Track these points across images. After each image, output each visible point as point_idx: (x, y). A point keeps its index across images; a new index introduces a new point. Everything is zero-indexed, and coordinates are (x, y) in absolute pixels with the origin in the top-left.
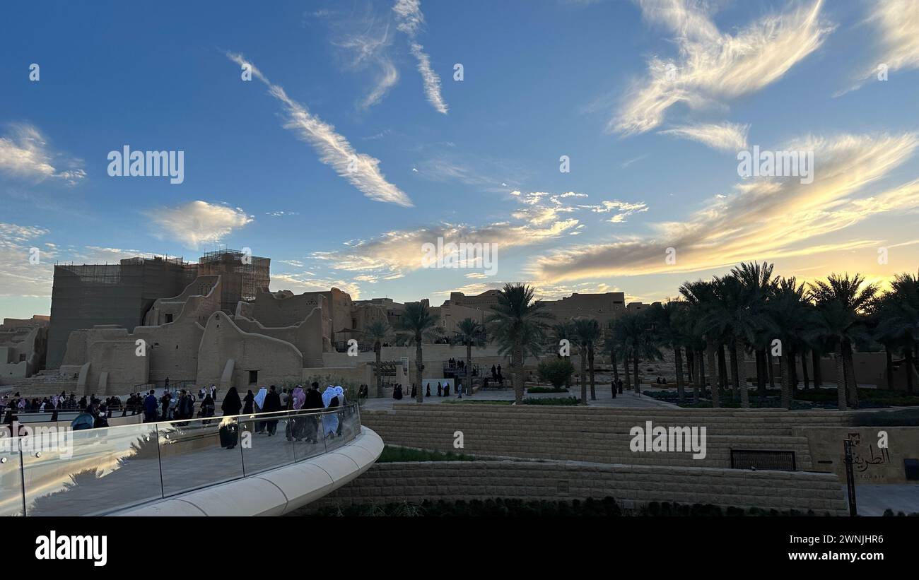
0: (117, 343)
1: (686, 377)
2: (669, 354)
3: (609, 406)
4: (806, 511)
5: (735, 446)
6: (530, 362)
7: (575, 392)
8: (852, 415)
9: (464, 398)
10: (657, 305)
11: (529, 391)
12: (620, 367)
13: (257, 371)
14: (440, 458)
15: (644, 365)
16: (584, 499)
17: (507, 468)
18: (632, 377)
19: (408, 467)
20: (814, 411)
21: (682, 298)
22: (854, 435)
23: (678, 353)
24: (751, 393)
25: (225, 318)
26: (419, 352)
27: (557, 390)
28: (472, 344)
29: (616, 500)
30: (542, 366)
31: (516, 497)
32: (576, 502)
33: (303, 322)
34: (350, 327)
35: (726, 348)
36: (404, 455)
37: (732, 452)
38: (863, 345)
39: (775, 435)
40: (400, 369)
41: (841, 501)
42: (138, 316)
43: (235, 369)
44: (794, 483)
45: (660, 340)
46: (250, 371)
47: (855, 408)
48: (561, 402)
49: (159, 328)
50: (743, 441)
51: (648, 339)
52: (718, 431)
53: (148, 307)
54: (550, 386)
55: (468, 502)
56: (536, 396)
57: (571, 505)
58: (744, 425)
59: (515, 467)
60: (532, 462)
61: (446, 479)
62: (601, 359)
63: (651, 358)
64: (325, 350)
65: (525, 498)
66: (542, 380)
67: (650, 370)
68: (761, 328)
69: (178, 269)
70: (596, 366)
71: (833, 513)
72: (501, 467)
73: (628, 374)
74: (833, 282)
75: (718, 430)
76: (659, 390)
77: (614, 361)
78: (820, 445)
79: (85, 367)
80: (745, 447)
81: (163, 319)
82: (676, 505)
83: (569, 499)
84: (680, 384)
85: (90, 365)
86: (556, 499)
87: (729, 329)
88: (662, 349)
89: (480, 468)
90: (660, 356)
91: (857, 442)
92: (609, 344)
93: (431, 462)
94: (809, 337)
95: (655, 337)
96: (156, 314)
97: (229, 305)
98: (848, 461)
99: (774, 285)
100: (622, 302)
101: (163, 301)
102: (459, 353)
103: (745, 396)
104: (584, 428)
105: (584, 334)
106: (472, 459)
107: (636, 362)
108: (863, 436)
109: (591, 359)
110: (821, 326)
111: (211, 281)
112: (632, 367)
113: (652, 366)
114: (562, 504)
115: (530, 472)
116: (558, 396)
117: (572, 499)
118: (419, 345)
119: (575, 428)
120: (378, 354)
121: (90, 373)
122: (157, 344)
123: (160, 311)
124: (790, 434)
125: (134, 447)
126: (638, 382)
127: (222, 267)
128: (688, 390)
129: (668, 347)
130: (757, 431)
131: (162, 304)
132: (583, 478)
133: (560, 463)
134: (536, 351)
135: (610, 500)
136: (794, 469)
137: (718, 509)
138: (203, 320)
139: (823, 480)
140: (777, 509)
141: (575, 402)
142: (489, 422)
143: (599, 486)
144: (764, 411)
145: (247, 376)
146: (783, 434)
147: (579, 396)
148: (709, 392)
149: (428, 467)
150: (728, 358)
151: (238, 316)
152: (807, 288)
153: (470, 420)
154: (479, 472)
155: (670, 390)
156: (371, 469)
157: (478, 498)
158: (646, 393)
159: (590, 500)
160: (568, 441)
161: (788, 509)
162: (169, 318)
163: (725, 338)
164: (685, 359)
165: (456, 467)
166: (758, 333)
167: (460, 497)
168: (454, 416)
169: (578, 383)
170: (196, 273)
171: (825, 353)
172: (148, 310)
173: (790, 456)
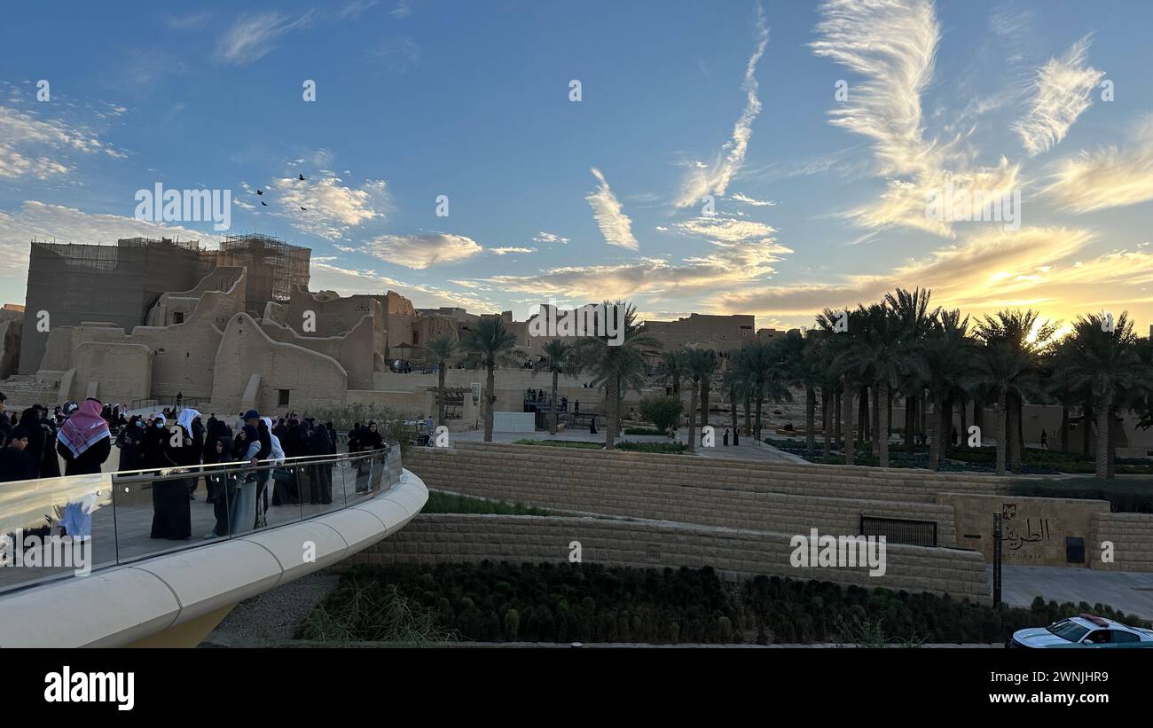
0: (111, 346)
1: (818, 423)
2: (799, 395)
3: (721, 457)
4: (941, 594)
5: (867, 512)
6: (632, 396)
7: (681, 436)
8: (1011, 482)
10: (794, 334)
11: (628, 433)
12: (740, 407)
13: (288, 391)
14: (507, 511)
15: (769, 407)
16: (678, 568)
17: (587, 526)
18: (753, 420)
19: (465, 520)
20: (966, 475)
22: (1009, 506)
23: (811, 395)
24: (893, 449)
25: (251, 324)
26: (491, 379)
27: (661, 433)
28: (560, 371)
29: (716, 570)
30: (644, 403)
31: (596, 562)
32: (668, 571)
33: (349, 333)
34: (409, 341)
35: (869, 389)
36: (463, 506)
37: (863, 519)
38: (1036, 399)
39: (916, 501)
40: (468, 397)
41: (983, 585)
42: (139, 314)
43: (261, 385)
44: (930, 560)
45: (790, 378)
46: (280, 391)
47: (1017, 472)
48: (664, 448)
49: (165, 330)
50: (887, 508)
51: (776, 375)
53: (153, 302)
54: (654, 427)
55: (536, 565)
56: (633, 439)
57: (661, 573)
58: (879, 488)
59: (596, 526)
60: (618, 520)
61: (513, 536)
62: (717, 396)
63: (778, 400)
64: (376, 369)
65: (607, 563)
66: (644, 419)
67: (777, 412)
68: (907, 372)
69: (192, 256)
70: (711, 404)
71: (973, 598)
72: (580, 525)
73: (748, 417)
74: (1005, 320)
75: (849, 493)
76: (784, 438)
77: (733, 398)
78: (968, 516)
79: (70, 374)
80: (878, 513)
81: (171, 319)
82: (788, 580)
83: (660, 567)
84: (811, 431)
85: (76, 373)
86: (644, 565)
87: (870, 370)
88: (791, 389)
89: (555, 525)
90: (789, 397)
91: (1013, 515)
92: (728, 379)
93: (495, 516)
94: (968, 385)
95: (784, 374)
96: (162, 312)
97: (255, 305)
98: (997, 536)
99: (933, 318)
100: (751, 327)
101: (170, 295)
102: (543, 381)
103: (884, 453)
104: (685, 482)
105: (702, 365)
106: (545, 514)
107: (759, 403)
108: (1020, 508)
109: (705, 397)
110: (985, 373)
111: (233, 273)
112: (754, 407)
113: (780, 408)
114: (651, 572)
115: (615, 532)
116: (661, 440)
117: (663, 566)
118: (490, 371)
119: (676, 481)
120: (442, 378)
121: (74, 382)
122: (162, 350)
123: (167, 308)
124: (934, 501)
126: (758, 427)
127: (249, 256)
128: (819, 439)
129: (799, 386)
130: (894, 495)
131: (170, 300)
132: (678, 541)
133: (652, 523)
134: (638, 385)
135: (708, 570)
136: (935, 545)
137: (837, 588)
138: (222, 323)
139: (964, 558)
140: (907, 590)
141: (680, 448)
142: (571, 469)
143: (697, 553)
144: (905, 472)
145: (276, 394)
146: (926, 501)
147: (685, 443)
148: (843, 444)
149: (490, 521)
150: (870, 404)
151: (267, 320)
152: (971, 324)
153: (547, 465)
154: (553, 530)
155: (797, 439)
156: (413, 521)
157: (550, 560)
158: (768, 441)
159: (684, 569)
160: (666, 497)
161: (921, 591)
162: (179, 318)
164: (820, 400)
165: (525, 523)
167: (528, 559)
168: (529, 459)
169: (687, 425)
170: (214, 262)
171: (989, 404)
172: (152, 306)
173: (932, 527)
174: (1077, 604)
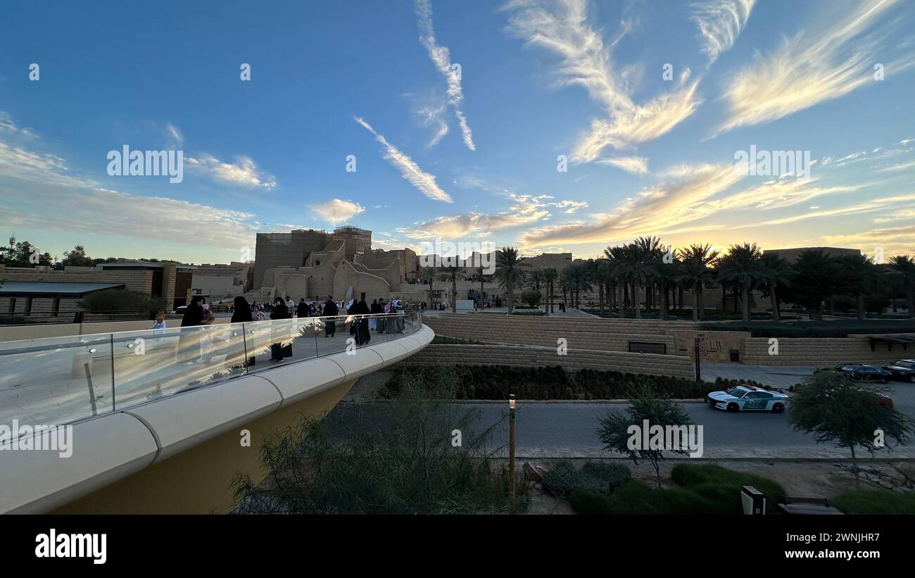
0: (291, 276)
1: (605, 301)
2: (596, 288)
3: (561, 317)
4: (671, 376)
5: (631, 340)
6: (517, 292)
7: (542, 309)
8: (700, 324)
9: (479, 310)
10: (591, 260)
11: (516, 308)
12: (568, 295)
13: (364, 293)
14: (466, 343)
15: (581, 295)
16: (545, 367)
17: (502, 349)
18: (575, 301)
19: (447, 347)
20: (678, 321)
21: (606, 257)
22: (701, 335)
23: (601, 288)
24: (642, 311)
25: (348, 265)
26: (454, 284)
27: (532, 307)
28: (484, 281)
29: (563, 367)
30: (524, 294)
31: (507, 365)
32: (540, 368)
33: (389, 267)
34: (415, 270)
35: (628, 285)
36: (445, 341)
37: (630, 343)
38: (709, 285)
39: (656, 334)
40: (443, 294)
41: (691, 372)
42: (302, 262)
43: (353, 291)
44: (664, 361)
45: (591, 280)
47: (703, 320)
48: (534, 314)
49: (313, 268)
50: (637, 337)
51: (585, 279)
52: (622, 331)
53: (307, 257)
54: (528, 305)
55: (480, 366)
56: (520, 311)
57: (537, 369)
58: (637, 329)
59: (506, 349)
60: (517, 346)
61: (469, 354)
62: (558, 290)
63: (585, 290)
64: (402, 283)
65: (512, 365)
66: (523, 302)
67: (585, 297)
68: (649, 274)
69: (322, 236)
70: (554, 294)
71: (687, 378)
72: (499, 348)
73: (572, 299)
74: (694, 249)
76: (589, 308)
77: (565, 291)
78: (681, 340)
79: (274, 288)
80: (637, 340)
81: (315, 263)
82: (596, 371)
83: (537, 366)
84: (602, 305)
85: (277, 287)
86: (529, 366)
87: (631, 274)
88: (592, 285)
89: (487, 349)
90: (591, 289)
91: (703, 339)
92: (562, 282)
93: (460, 345)
94: (677, 280)
95: (589, 278)
96: (311, 261)
97: (350, 257)
98: (697, 350)
99: (659, 250)
100: (571, 258)
101: (314, 253)
102: (477, 286)
103: (638, 312)
104: (546, 328)
105: (550, 275)
106: (483, 344)
107: (577, 293)
108: (706, 336)
109: (552, 290)
110: (685, 273)
111: (340, 243)
112: (575, 295)
113: (586, 295)
114: (533, 369)
115: (516, 351)
116: (532, 311)
117: (538, 366)
118: (454, 281)
119: (541, 328)
120: (431, 286)
121: (276, 292)
122: (312, 277)
123: (313, 259)
124: (664, 334)
125: (301, 332)
126: (578, 303)
127: (346, 235)
128: (606, 308)
129: (596, 284)
130: (645, 332)
131: (314, 255)
132: (545, 355)
133: (532, 347)
134: (520, 285)
135: (559, 367)
136: (665, 353)
137: (621, 374)
138: (336, 264)
139: (681, 359)
140: (654, 375)
141: (542, 314)
142: (493, 325)
143: (554, 360)
144: (649, 321)
145: (360, 294)
146: (659, 334)
147: (544, 311)
148: (618, 310)
149: (459, 347)
150: (629, 291)
151: (355, 263)
152: (677, 252)
153: (482, 323)
154: (487, 351)
155: (596, 308)
156: (427, 347)
157: (486, 364)
158: (582, 310)
159: (548, 367)
160: (537, 335)
161: (661, 375)
162: (318, 263)
163: (628, 279)
164: (605, 291)
165: (474, 348)
166: (647, 277)
167: (476, 364)
168: (473, 320)
169: (544, 304)
170: (332, 238)
171: (687, 288)
172: (307, 259)
173: (663, 346)
174: (738, 381)
